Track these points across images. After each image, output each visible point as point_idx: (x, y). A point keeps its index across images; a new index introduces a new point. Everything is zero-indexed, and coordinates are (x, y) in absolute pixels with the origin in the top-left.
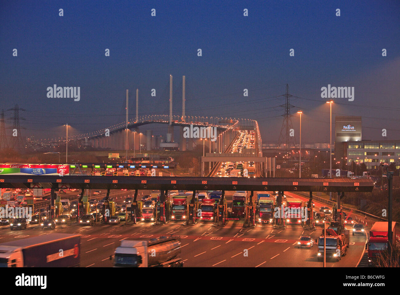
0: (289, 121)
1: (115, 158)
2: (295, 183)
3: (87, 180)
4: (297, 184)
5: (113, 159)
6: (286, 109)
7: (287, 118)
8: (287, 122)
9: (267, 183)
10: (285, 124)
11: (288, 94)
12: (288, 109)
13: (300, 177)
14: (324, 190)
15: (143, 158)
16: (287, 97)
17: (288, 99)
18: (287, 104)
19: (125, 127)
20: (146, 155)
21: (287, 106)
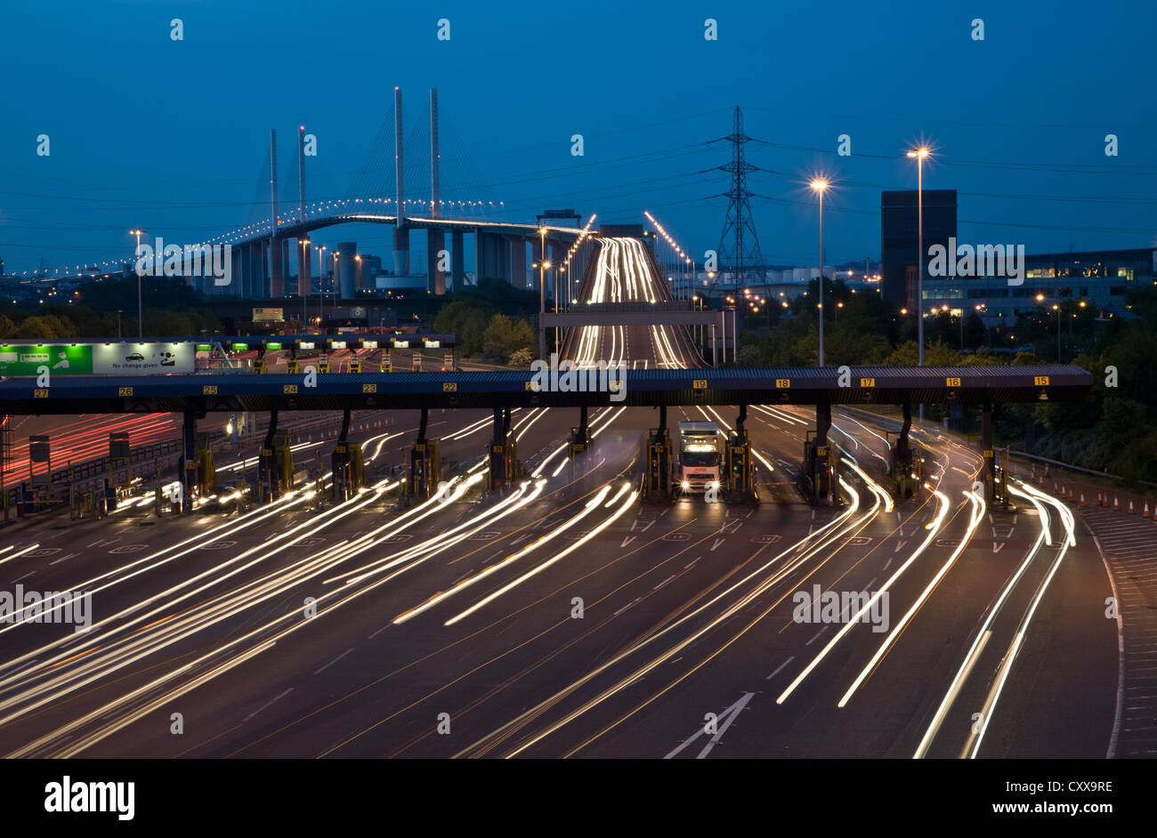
0: (744, 210)
1: (271, 322)
2: (868, 382)
3: (291, 387)
4: (873, 385)
5: (265, 323)
6: (736, 178)
7: (739, 203)
8: (739, 212)
9: (789, 383)
10: (732, 219)
11: (740, 133)
12: (742, 177)
13: (821, 365)
14: (949, 398)
15: (352, 320)
16: (738, 143)
17: (741, 147)
18: (739, 163)
19: (270, 235)
20: (359, 311)
21: (739, 169)
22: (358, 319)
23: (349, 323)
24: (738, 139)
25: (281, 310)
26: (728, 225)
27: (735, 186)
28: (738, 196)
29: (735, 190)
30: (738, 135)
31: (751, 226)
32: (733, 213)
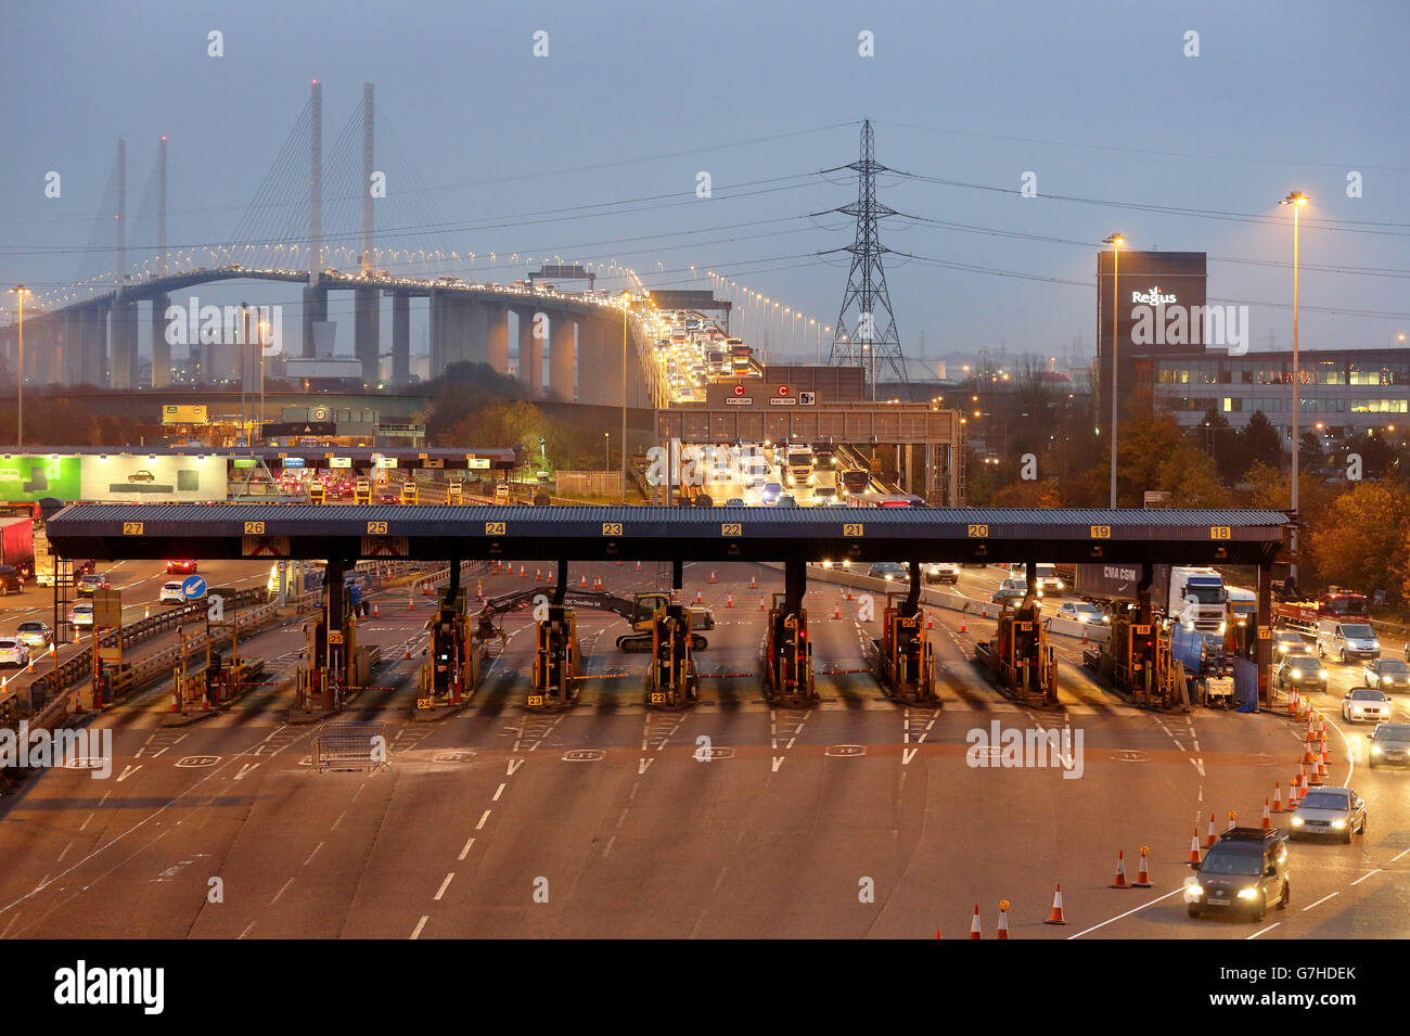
0: (875, 273)
1: (190, 426)
5: (181, 427)
6: (862, 224)
7: (867, 262)
8: (867, 275)
10: (856, 285)
11: (871, 159)
12: (872, 225)
15: (312, 425)
16: (867, 174)
17: (871, 179)
18: (867, 201)
19: (113, 296)
20: (320, 413)
21: (867, 211)
22: (320, 424)
23: (308, 429)
24: (867, 168)
25: (204, 408)
26: (850, 295)
27: (862, 237)
28: (866, 252)
29: (861, 243)
30: (867, 161)
31: (883, 295)
32: (858, 276)
